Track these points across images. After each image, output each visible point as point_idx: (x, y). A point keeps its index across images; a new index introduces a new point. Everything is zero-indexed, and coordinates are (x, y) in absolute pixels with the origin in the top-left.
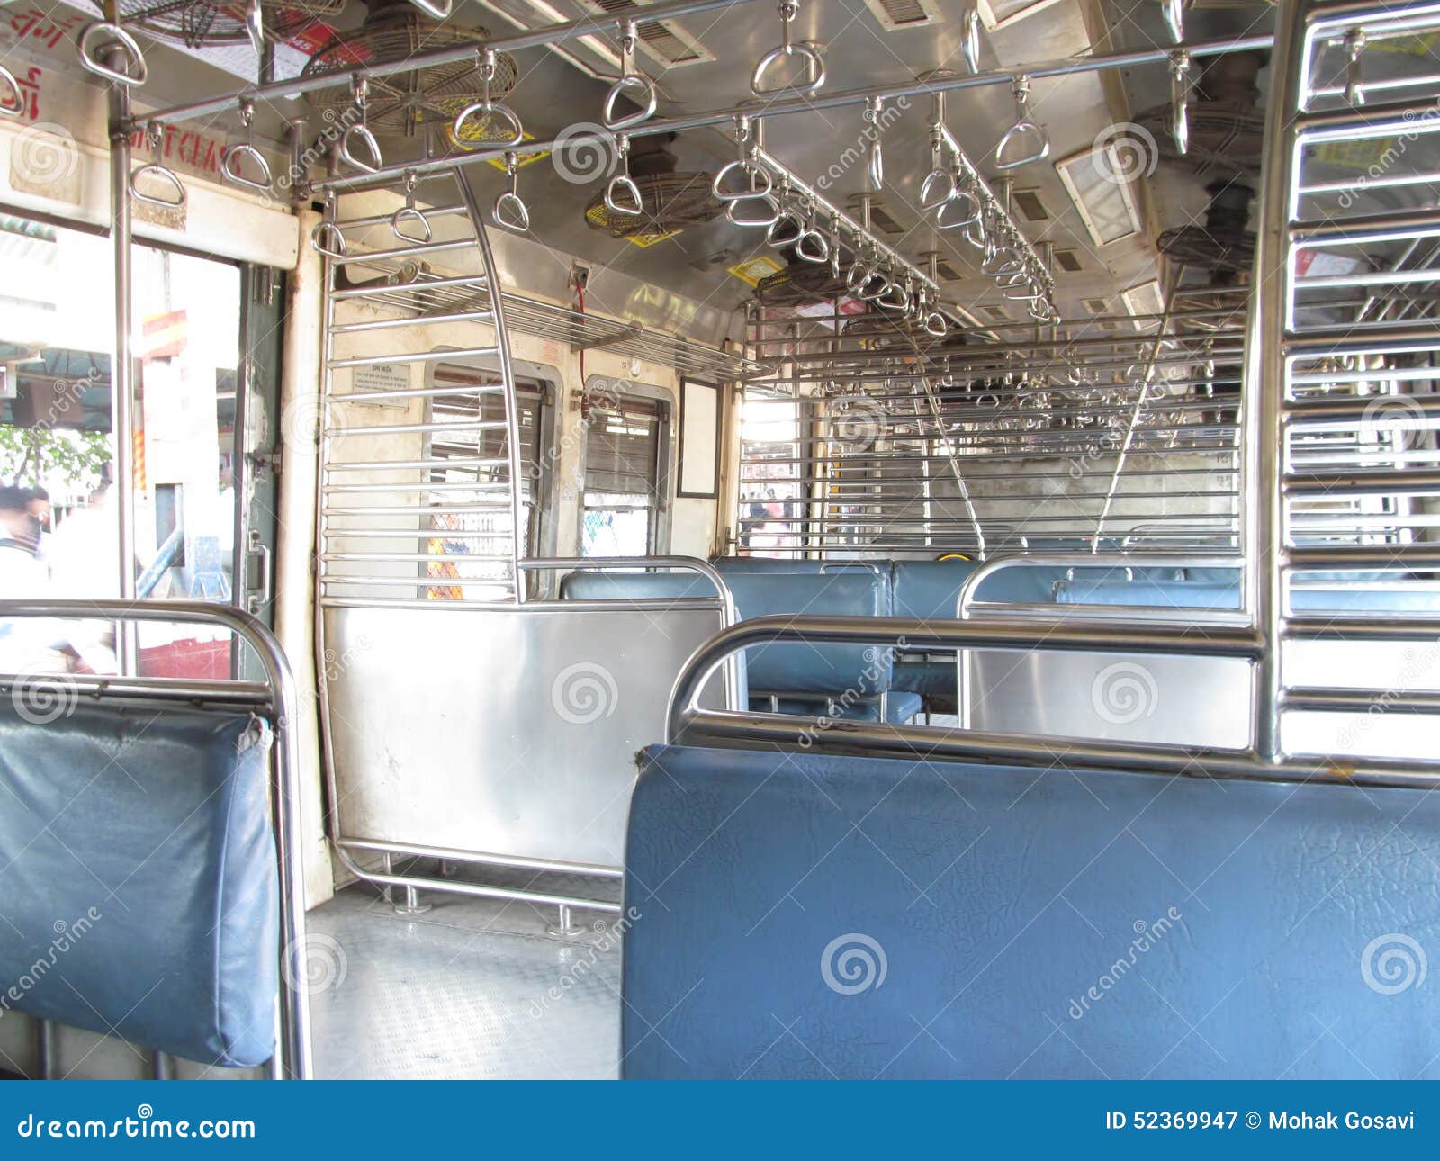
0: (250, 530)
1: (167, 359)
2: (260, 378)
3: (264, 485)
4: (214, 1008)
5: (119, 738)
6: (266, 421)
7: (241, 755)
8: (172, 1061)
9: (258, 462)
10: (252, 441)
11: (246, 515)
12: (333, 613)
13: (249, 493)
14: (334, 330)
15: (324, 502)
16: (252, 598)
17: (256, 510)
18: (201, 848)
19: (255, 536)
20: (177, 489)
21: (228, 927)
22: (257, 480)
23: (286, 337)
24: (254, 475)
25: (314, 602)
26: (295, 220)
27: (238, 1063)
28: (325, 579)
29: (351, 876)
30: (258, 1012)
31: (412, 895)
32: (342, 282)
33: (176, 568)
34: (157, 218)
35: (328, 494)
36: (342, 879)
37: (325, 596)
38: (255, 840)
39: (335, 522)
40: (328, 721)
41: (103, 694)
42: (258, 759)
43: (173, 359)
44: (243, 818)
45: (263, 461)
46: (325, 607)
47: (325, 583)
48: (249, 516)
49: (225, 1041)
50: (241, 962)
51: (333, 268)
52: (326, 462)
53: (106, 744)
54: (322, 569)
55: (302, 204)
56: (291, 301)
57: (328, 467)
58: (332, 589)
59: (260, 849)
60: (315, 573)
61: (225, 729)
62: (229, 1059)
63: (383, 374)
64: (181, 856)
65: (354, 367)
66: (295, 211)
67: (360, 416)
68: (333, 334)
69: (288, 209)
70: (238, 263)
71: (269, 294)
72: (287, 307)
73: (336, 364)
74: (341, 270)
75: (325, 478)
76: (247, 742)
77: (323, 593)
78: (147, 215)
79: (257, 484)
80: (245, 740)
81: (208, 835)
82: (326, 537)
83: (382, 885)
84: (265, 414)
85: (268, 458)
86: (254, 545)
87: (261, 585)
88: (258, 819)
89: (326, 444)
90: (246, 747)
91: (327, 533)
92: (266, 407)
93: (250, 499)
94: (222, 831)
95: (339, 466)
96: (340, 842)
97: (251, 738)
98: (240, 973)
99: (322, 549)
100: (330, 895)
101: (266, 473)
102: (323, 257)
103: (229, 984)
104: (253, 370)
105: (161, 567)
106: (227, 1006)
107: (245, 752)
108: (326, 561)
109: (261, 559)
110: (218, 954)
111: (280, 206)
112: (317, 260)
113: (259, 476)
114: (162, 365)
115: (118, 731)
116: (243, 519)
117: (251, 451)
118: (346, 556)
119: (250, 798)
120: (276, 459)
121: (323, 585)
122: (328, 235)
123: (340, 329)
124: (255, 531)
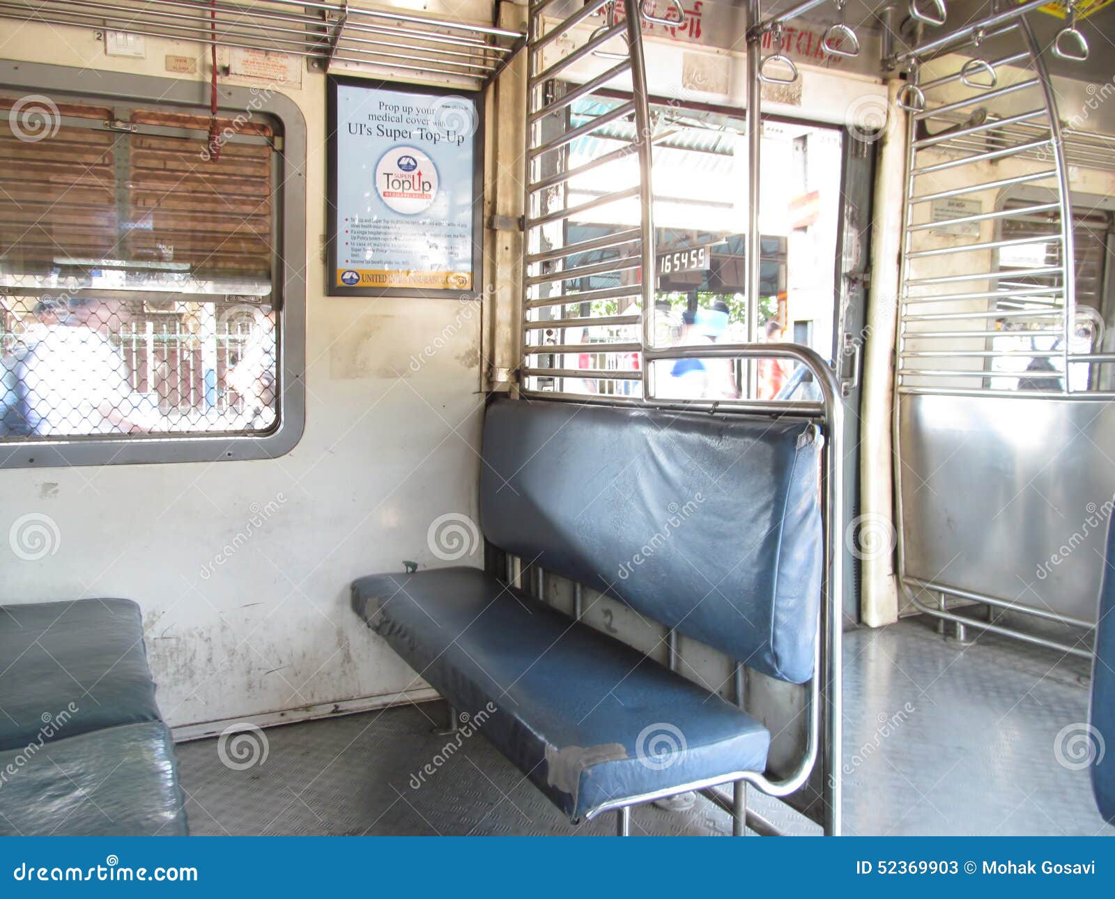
0: (845, 332)
1: (804, 229)
2: (856, 215)
3: (857, 298)
4: (770, 630)
5: (721, 436)
6: (860, 248)
7: (799, 450)
8: (747, 675)
9: (852, 280)
10: (848, 264)
11: (842, 320)
12: (907, 399)
13: (844, 305)
14: (915, 172)
15: (904, 311)
16: (844, 384)
17: (851, 317)
18: (768, 514)
19: (849, 337)
20: (809, 324)
21: (783, 575)
22: (851, 293)
23: (876, 182)
24: (849, 290)
25: (893, 389)
26: (885, 88)
27: (785, 677)
28: (903, 372)
29: (914, 609)
30: (802, 642)
31: (961, 629)
32: (922, 133)
33: (806, 383)
34: (781, 98)
35: (906, 304)
36: (905, 609)
37: (901, 385)
38: (806, 514)
39: (913, 327)
40: (900, 484)
41: (716, 411)
42: (812, 454)
43: (808, 228)
44: (798, 496)
45: (856, 279)
46: (902, 394)
47: (902, 375)
48: (844, 321)
49: (776, 658)
50: (791, 603)
51: (915, 123)
52: (906, 279)
53: (712, 442)
54: (900, 365)
55: (890, 74)
56: (881, 153)
57: (908, 283)
58: (908, 380)
59: (809, 522)
60: (894, 367)
61: (789, 431)
62: (779, 673)
63: (957, 209)
64: (754, 520)
65: (932, 200)
66: (885, 81)
67: (936, 242)
68: (915, 176)
69: (879, 80)
70: (841, 128)
71: (863, 150)
72: (878, 159)
73: (917, 201)
74: (921, 124)
75: (905, 292)
76: (804, 441)
77: (900, 383)
78: (773, 96)
79: (851, 297)
80: (803, 440)
81: (772, 506)
82: (904, 339)
83: (938, 619)
84: (859, 243)
85: (860, 277)
86: (848, 344)
87: (852, 375)
88: (809, 499)
89: (907, 264)
90: (803, 445)
91: (905, 336)
92: (860, 238)
93: (846, 308)
94: (783, 504)
95: (917, 282)
96: (904, 580)
97: (807, 438)
98: (790, 610)
99: (901, 347)
100: (894, 619)
101: (858, 288)
102: (907, 113)
103: (783, 618)
104: (850, 209)
105: (796, 382)
106: (779, 632)
107: (801, 448)
108: (903, 358)
109: (853, 357)
110: (775, 593)
111: (873, 79)
112: (902, 118)
113: (853, 291)
114: (801, 233)
115: (719, 432)
116: (840, 323)
117: (848, 271)
118: (920, 354)
119: (804, 483)
120: (866, 278)
121: (900, 377)
122: (911, 96)
123: (921, 172)
124: (850, 333)
